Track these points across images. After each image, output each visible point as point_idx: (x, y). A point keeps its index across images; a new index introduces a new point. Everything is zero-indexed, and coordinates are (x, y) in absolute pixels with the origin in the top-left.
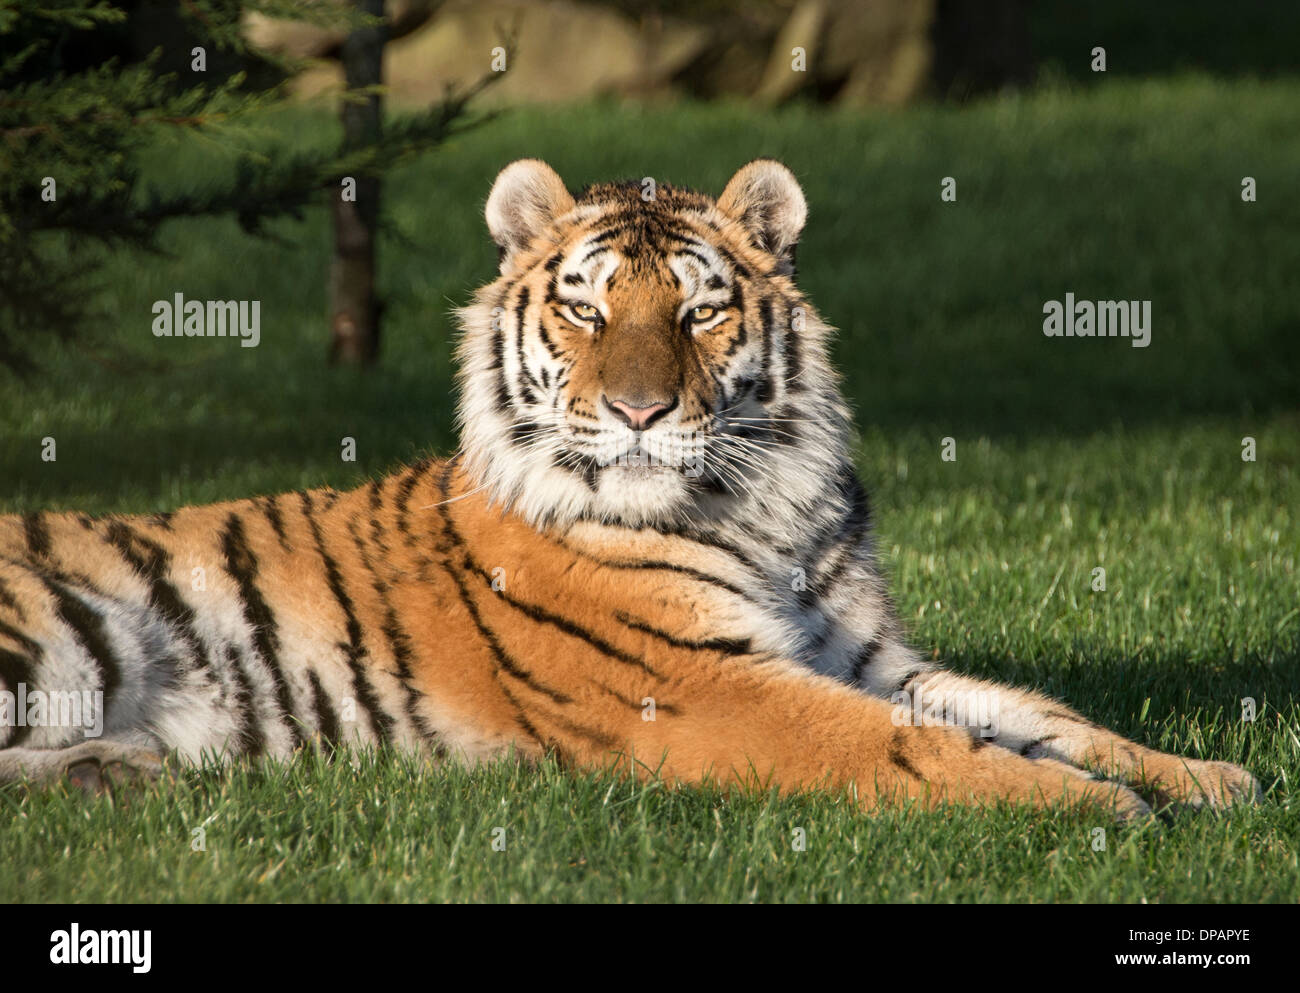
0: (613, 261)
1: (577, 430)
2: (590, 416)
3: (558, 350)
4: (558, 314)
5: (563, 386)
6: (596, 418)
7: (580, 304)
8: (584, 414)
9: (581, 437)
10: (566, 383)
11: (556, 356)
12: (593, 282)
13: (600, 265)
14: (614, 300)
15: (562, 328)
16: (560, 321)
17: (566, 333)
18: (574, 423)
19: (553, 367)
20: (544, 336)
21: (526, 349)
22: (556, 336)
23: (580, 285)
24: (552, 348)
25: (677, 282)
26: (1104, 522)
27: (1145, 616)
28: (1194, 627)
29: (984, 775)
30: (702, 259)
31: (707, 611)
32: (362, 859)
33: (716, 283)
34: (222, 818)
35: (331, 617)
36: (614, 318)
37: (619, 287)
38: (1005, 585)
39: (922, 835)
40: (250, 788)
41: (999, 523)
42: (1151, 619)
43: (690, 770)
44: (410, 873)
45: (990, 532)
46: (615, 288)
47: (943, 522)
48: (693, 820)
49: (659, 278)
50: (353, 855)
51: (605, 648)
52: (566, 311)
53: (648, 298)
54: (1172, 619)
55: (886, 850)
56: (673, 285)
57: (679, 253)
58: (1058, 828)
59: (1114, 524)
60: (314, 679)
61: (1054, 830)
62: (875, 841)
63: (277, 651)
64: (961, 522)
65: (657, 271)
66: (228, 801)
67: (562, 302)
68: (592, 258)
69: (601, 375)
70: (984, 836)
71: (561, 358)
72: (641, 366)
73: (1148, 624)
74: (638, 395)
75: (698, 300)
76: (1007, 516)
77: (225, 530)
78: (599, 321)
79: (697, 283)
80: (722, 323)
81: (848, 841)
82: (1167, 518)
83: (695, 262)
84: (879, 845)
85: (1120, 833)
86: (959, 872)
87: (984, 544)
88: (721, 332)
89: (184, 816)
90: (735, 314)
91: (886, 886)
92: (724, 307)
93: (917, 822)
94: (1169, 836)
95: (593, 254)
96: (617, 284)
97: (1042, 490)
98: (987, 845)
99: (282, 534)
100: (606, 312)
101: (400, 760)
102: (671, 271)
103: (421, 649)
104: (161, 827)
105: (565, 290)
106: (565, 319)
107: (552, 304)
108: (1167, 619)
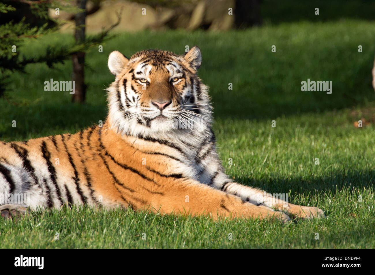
0: (150, 67)
1: (144, 110)
2: (147, 107)
3: (137, 91)
4: (136, 82)
5: (139, 100)
6: (149, 107)
7: (142, 79)
8: (145, 106)
9: (145, 112)
10: (140, 99)
11: (136, 93)
12: (145, 73)
13: (146, 69)
14: (152, 77)
15: (138, 85)
16: (137, 84)
17: (138, 87)
18: (142, 109)
19: (136, 96)
20: (133, 88)
21: (127, 92)
22: (136, 88)
23: (141, 74)
24: (135, 91)
25: (169, 72)
26: (280, 142)
27: (290, 167)
28: (303, 170)
29: (245, 210)
30: (175, 66)
31: (170, 166)
32: (79, 236)
33: (178, 72)
34: (42, 224)
35: (70, 170)
36: (152, 82)
37: (153, 74)
38: (253, 159)
39: (230, 227)
40: (49, 216)
41: (251, 143)
42: (292, 168)
43: (167, 210)
44: (92, 239)
45: (249, 145)
46: (151, 74)
47: (236, 143)
48: (168, 223)
49: (164, 71)
50: (77, 234)
51: (143, 176)
52: (138, 81)
53: (161, 76)
54: (297, 168)
55: (220, 231)
56: (168, 72)
57: (168, 64)
58: (266, 224)
59: (282, 142)
60: (66, 187)
61: (265, 225)
62: (217, 229)
63: (56, 179)
64: (241, 142)
65: (163, 69)
66: (43, 220)
67: (137, 79)
68: (144, 67)
69: (150, 96)
70: (246, 227)
71: (138, 93)
72: (161, 93)
73: (291, 169)
74: (161, 100)
75: (174, 76)
76: (254, 140)
77: (42, 145)
78: (148, 83)
79: (174, 72)
80: (180, 82)
81: (210, 229)
82: (296, 141)
83: (173, 66)
84: (218, 230)
85: (283, 226)
86: (240, 237)
87: (247, 148)
88: (180, 84)
89: (32, 224)
90: (184, 79)
91: (220, 241)
92: (181, 78)
93: (228, 223)
94: (296, 226)
95: (144, 66)
96: (152, 73)
97: (263, 133)
98: (247, 229)
99: (56, 147)
100: (149, 80)
101: (89, 209)
102: (167, 69)
103: (94, 178)
104: (25, 227)
105: (137, 76)
106: (138, 83)
107: (134, 80)
108: (296, 168)
